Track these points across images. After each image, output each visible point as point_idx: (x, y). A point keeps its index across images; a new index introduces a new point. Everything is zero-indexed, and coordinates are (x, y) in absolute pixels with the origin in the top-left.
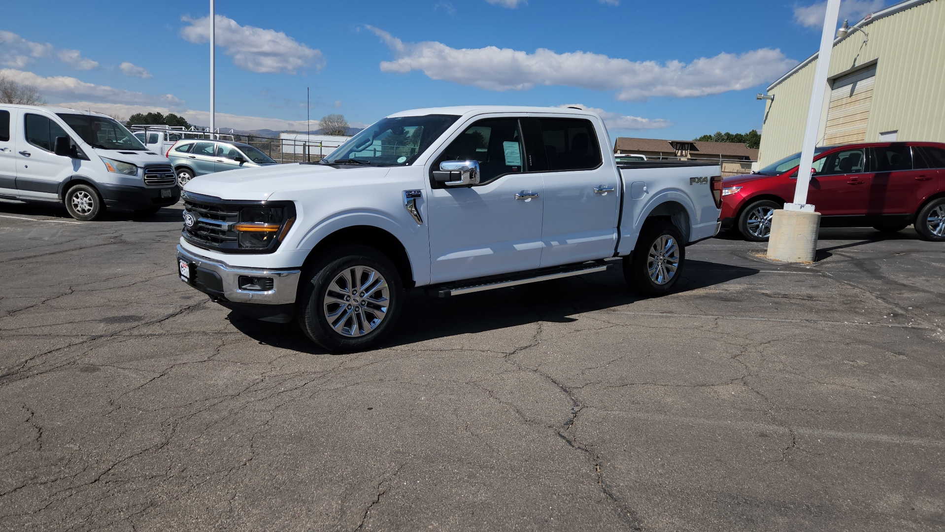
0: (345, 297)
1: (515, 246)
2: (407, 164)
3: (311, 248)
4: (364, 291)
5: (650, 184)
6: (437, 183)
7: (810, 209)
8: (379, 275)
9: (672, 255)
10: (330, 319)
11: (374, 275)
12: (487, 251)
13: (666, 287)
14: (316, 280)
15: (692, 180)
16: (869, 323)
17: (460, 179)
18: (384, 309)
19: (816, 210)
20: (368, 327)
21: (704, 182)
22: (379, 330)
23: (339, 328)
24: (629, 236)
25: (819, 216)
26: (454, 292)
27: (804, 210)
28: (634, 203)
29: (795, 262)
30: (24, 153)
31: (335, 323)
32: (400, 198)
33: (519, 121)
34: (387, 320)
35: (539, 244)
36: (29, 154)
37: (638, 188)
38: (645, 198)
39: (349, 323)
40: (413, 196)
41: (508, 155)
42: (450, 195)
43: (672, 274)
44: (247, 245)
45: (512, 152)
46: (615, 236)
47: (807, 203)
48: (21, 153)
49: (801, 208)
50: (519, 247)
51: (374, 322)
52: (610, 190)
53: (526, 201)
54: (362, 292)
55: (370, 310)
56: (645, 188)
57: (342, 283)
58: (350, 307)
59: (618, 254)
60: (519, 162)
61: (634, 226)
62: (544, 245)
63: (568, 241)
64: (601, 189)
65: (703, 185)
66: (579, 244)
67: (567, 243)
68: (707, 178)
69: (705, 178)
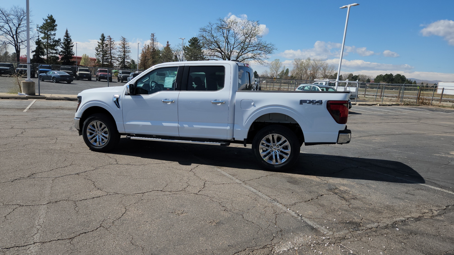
0: (95, 131)
1: (163, 123)
3: (83, 112)
8: (105, 125)
11: (103, 125)
12: (149, 124)
15: (302, 102)
20: (101, 144)
21: (316, 104)
24: (240, 129)
26: (132, 138)
28: (243, 112)
33: (178, 68)
35: (176, 125)
39: (96, 141)
41: (166, 83)
50: (165, 124)
52: (223, 102)
53: (168, 104)
54: (100, 131)
55: (103, 138)
56: (252, 104)
57: (93, 126)
58: (96, 135)
59: (234, 139)
60: (171, 86)
61: (244, 124)
62: (179, 126)
63: (195, 126)
64: (216, 102)
65: (316, 106)
66: (202, 128)
67: (193, 127)
68: (322, 101)
69: (319, 101)
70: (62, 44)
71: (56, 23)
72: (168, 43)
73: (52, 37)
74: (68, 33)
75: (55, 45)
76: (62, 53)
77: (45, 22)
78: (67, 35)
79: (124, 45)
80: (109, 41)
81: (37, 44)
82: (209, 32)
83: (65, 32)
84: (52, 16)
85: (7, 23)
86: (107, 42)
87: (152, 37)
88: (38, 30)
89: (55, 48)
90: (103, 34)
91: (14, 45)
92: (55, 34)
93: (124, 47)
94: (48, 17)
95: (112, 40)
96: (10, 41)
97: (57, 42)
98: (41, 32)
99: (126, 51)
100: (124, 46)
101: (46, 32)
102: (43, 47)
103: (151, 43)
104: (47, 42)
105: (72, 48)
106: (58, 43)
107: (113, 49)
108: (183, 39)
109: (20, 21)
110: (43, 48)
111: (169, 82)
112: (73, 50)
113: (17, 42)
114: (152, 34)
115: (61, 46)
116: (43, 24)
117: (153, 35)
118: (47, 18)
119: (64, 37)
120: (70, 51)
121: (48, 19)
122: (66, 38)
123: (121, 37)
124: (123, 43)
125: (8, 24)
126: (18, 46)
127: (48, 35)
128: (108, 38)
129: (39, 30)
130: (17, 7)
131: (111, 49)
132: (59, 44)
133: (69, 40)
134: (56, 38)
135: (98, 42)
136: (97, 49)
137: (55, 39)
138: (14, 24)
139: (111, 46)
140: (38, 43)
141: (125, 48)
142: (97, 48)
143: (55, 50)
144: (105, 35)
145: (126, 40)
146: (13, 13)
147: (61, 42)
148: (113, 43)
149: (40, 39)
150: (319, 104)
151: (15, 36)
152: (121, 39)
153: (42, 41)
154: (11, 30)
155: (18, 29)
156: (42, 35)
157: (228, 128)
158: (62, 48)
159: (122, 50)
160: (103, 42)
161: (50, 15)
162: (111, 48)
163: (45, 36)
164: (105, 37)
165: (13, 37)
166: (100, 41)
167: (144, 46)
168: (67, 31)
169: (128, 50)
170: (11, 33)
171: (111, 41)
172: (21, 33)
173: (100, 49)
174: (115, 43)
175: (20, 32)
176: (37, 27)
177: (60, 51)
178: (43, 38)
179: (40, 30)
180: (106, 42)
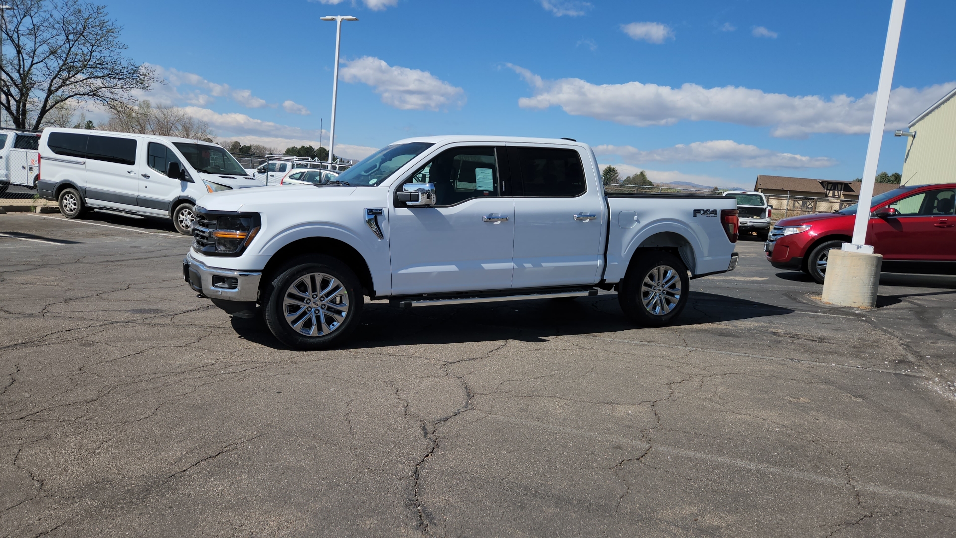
0: (306, 299)
1: (482, 265)
2: (375, 185)
3: (272, 254)
4: (324, 296)
5: (641, 214)
6: (399, 203)
7: (869, 250)
8: (338, 282)
9: (673, 286)
10: (289, 318)
11: (333, 282)
12: (453, 268)
13: (664, 318)
14: (276, 282)
15: (696, 212)
16: (859, 367)
17: (418, 200)
18: (344, 314)
19: (875, 252)
20: (326, 330)
21: (711, 215)
22: (337, 333)
23: (298, 327)
25: (879, 258)
26: (415, 304)
27: (860, 251)
28: (622, 232)
29: (850, 306)
30: (145, 176)
31: (294, 322)
32: (362, 215)
33: (495, 149)
34: (346, 324)
35: (509, 265)
36: (149, 177)
37: (628, 217)
38: (636, 227)
39: (308, 324)
40: (375, 214)
41: (480, 180)
42: (413, 214)
43: (673, 305)
44: (222, 248)
45: (485, 178)
46: (600, 262)
47: (865, 244)
48: (143, 175)
49: (858, 248)
50: (487, 266)
51: (333, 325)
52: (592, 217)
53: (495, 223)
54: (322, 297)
55: (330, 314)
56: (636, 218)
57: (302, 287)
58: (310, 309)
59: (604, 281)
60: (490, 187)
61: (623, 254)
62: (515, 267)
63: (544, 264)
64: (581, 216)
65: (711, 218)
66: (556, 267)
67: (542, 266)
68: (716, 210)
69: (714, 211)
111: (484, 179)
150: (713, 215)
157: (597, 262)
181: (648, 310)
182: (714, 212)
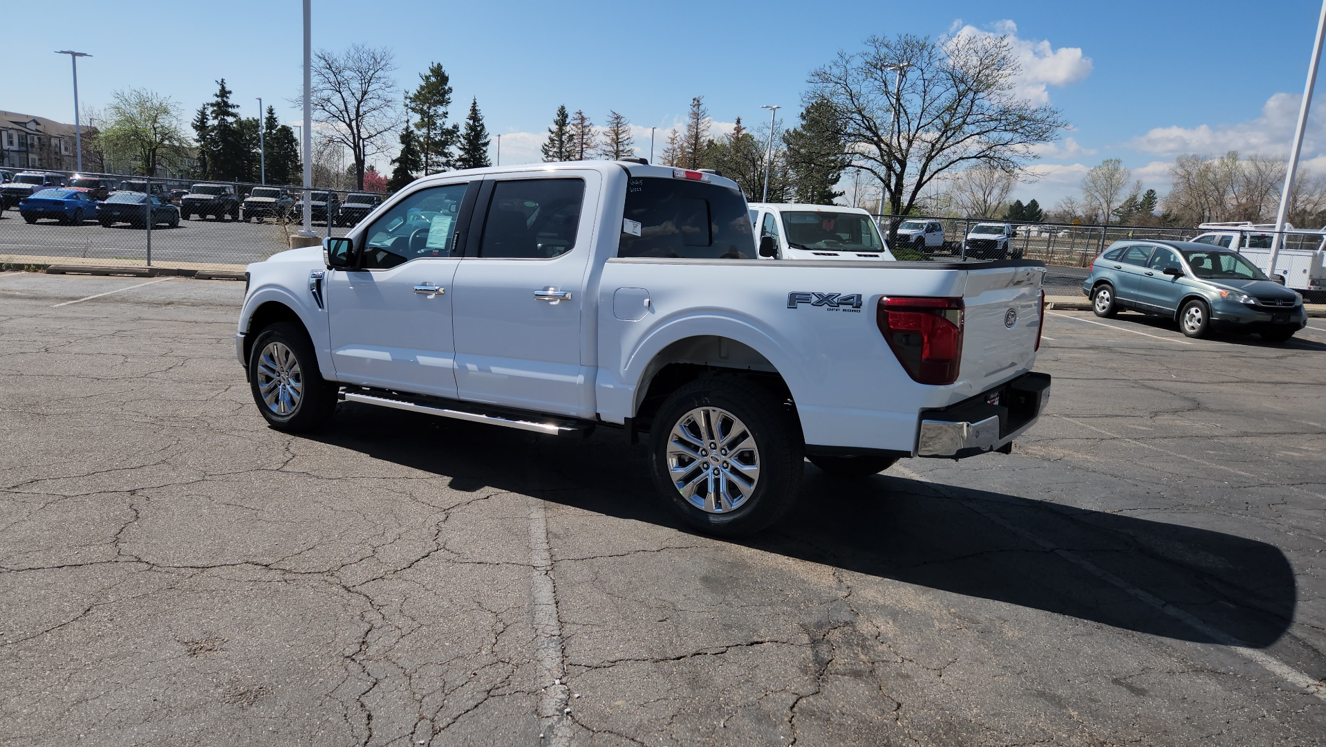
0: (276, 372)
1: (418, 357)
3: (249, 317)
4: (288, 370)
5: (655, 296)
8: (295, 358)
10: (262, 390)
11: (291, 357)
15: (795, 299)
21: (842, 307)
24: (611, 386)
28: (622, 329)
35: (447, 362)
37: (632, 301)
38: (645, 320)
40: (317, 276)
41: (433, 234)
42: (349, 280)
45: (440, 229)
46: (584, 380)
52: (562, 296)
53: (429, 297)
55: (292, 392)
56: (647, 302)
58: (279, 383)
59: (598, 415)
60: (441, 245)
61: (623, 371)
62: (456, 367)
63: (494, 369)
64: (547, 295)
65: (842, 316)
66: (512, 377)
67: (490, 371)
68: (859, 296)
69: (852, 297)
70: (462, 139)
71: (449, 84)
72: (738, 122)
73: (439, 122)
74: (477, 108)
75: (444, 144)
76: (461, 163)
77: (423, 83)
78: (475, 115)
79: (617, 134)
80: (580, 126)
81: (402, 143)
82: (839, 81)
83: (471, 108)
84: (440, 66)
85: (337, 91)
86: (573, 127)
87: (694, 109)
88: (407, 105)
89: (446, 151)
90: (563, 108)
91: (352, 145)
92: (447, 113)
93: (617, 142)
94: (432, 71)
95: (586, 123)
96: (343, 137)
97: (451, 133)
98: (413, 109)
99: (623, 151)
100: (618, 139)
101: (425, 108)
102: (418, 148)
103: (689, 126)
104: (428, 137)
105: (484, 149)
106: (452, 138)
107: (589, 146)
108: (774, 109)
109: (367, 84)
110: (419, 151)
111: (438, 231)
112: (487, 154)
113: (360, 137)
114: (694, 100)
115: (459, 144)
116: (419, 89)
117: (698, 101)
118: (429, 73)
119: (468, 121)
120: (481, 157)
121: (430, 76)
122: (471, 122)
123: (611, 114)
124: (614, 131)
125: (341, 93)
126: (362, 148)
127: (430, 117)
128: (576, 117)
129: (409, 104)
130: (361, 47)
131: (582, 148)
132: (454, 139)
133: (478, 126)
134: (449, 125)
135: (550, 131)
136: (546, 150)
137: (445, 127)
138: (353, 91)
139: (582, 139)
140: (407, 138)
141: (620, 142)
142: (546, 146)
143: (445, 155)
144: (567, 111)
145: (623, 120)
146: (350, 64)
147: (458, 133)
148: (590, 130)
149: (412, 128)
150: (850, 307)
151: (354, 123)
152: (610, 119)
153: (416, 132)
154: (346, 107)
155: (362, 104)
156: (416, 118)
157: (580, 379)
158: (461, 149)
159: (611, 149)
160: (561, 129)
161: (435, 65)
162: (584, 146)
163: (422, 119)
164: (567, 116)
165: (350, 126)
166: (555, 128)
167: (672, 136)
168: (475, 103)
169: (628, 148)
170: (346, 116)
171: (584, 124)
172: (369, 114)
173: (555, 150)
174: (593, 130)
175: (365, 113)
176: (406, 98)
177: (457, 157)
178: (418, 126)
179: (413, 105)
180: (569, 129)
181: (681, 493)
182: (854, 302)
